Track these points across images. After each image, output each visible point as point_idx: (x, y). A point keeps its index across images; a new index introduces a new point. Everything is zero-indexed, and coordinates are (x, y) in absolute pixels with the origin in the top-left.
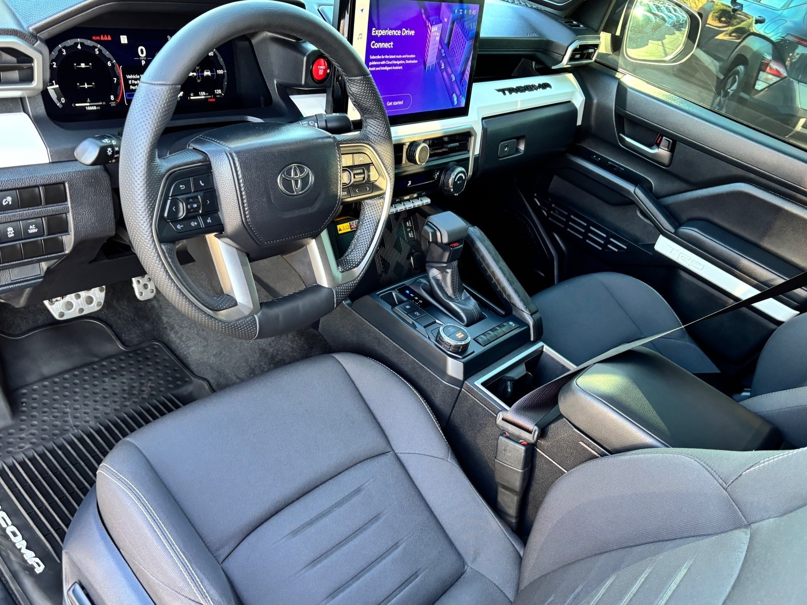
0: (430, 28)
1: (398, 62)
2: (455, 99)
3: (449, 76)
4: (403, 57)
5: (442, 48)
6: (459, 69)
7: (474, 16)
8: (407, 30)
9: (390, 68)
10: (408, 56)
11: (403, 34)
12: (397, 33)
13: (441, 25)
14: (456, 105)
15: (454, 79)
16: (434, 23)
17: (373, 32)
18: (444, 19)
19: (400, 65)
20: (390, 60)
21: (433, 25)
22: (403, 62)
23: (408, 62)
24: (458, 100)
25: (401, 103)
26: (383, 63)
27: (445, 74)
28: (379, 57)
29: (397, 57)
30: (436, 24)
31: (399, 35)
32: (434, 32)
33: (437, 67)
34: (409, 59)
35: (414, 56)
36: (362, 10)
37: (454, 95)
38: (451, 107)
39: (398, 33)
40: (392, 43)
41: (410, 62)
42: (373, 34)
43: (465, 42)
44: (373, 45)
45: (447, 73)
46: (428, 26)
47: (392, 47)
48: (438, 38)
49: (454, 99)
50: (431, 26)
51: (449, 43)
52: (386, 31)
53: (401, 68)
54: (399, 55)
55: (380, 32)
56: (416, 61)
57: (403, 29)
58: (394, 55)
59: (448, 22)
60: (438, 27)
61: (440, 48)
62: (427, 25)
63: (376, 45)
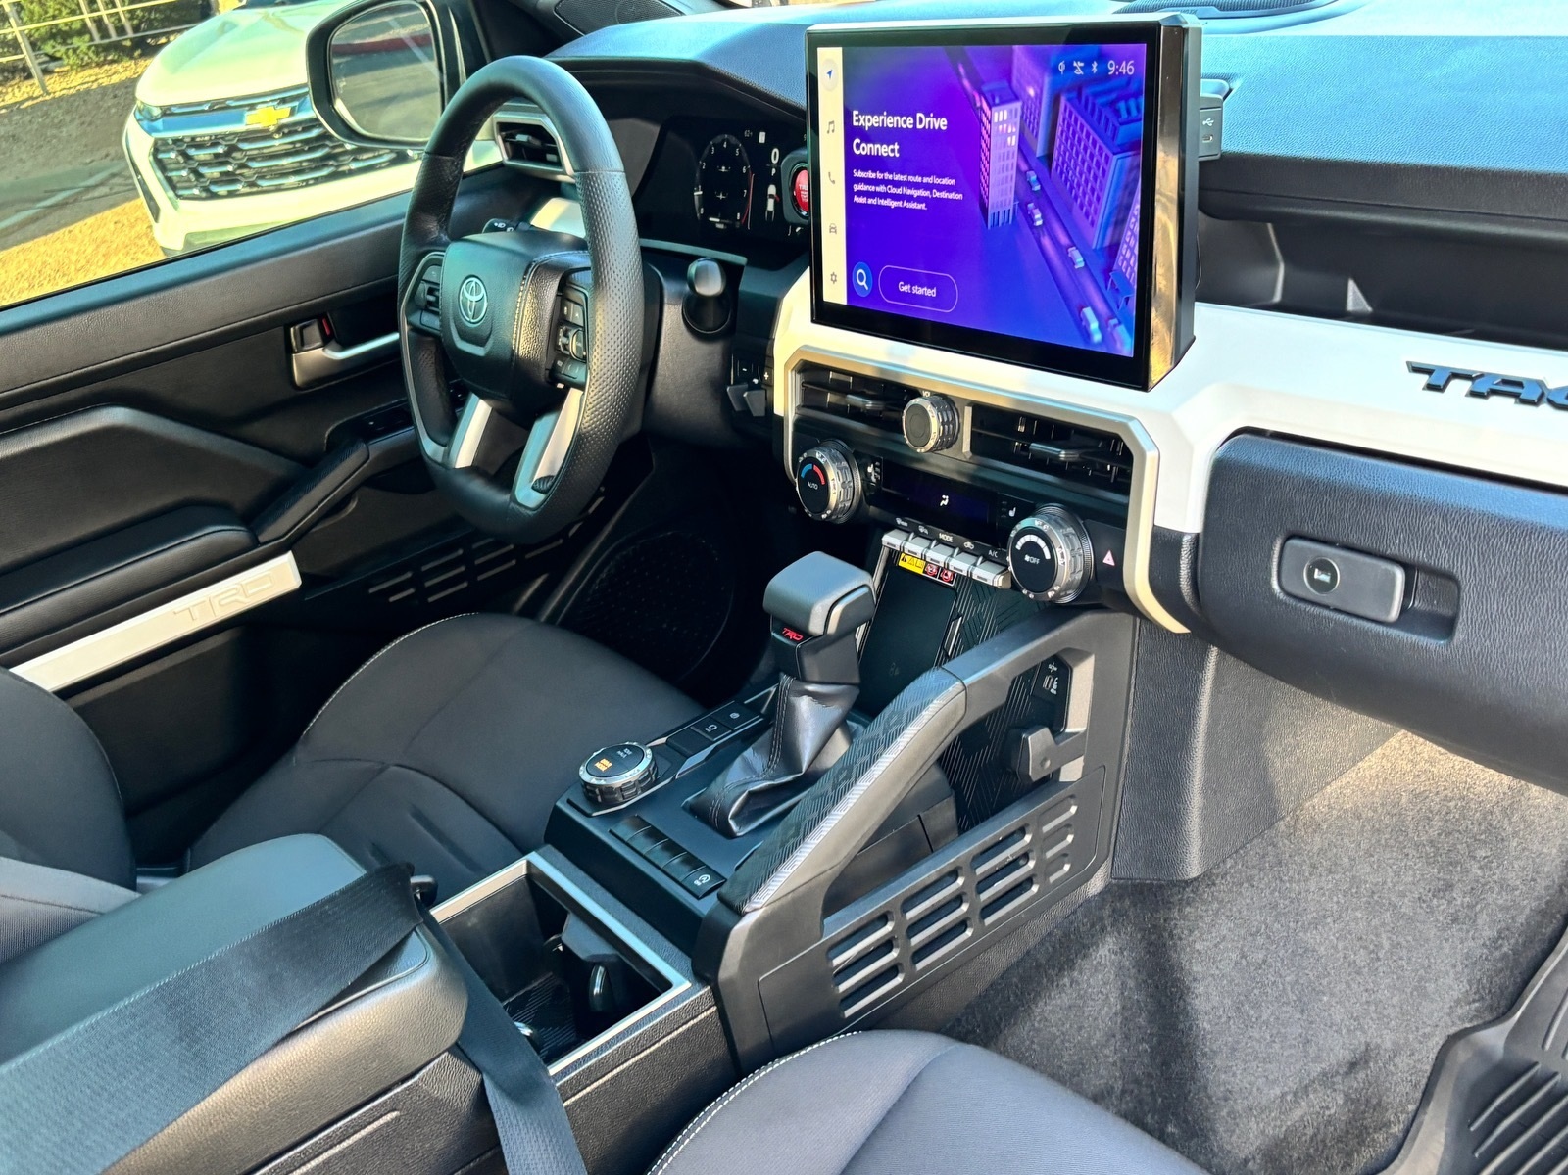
0: (988, 112)
1: (916, 193)
2: (1094, 326)
3: (1063, 251)
4: (926, 180)
5: (1031, 169)
6: (1096, 238)
7: (1130, 79)
8: (927, 115)
9: (899, 204)
10: (938, 181)
11: (919, 127)
12: (905, 122)
13: (1018, 105)
14: (1099, 344)
15: (1080, 262)
16: (997, 101)
17: (855, 118)
18: (1025, 91)
19: (920, 199)
20: (897, 184)
21: (995, 105)
22: (926, 193)
23: (937, 194)
24: (1101, 328)
25: (931, 292)
26: (881, 189)
27: (1046, 242)
28: (871, 175)
29: (912, 179)
30: (1003, 102)
31: (911, 127)
32: (999, 123)
33: (1021, 218)
34: (941, 188)
35: (952, 182)
36: (830, 73)
37: (1088, 312)
38: (1081, 346)
39: (908, 122)
40: (896, 147)
41: (944, 195)
42: (855, 124)
43: (1107, 157)
44: (858, 146)
45: (1055, 241)
46: (981, 108)
47: (897, 155)
48: (1013, 141)
49: (1088, 324)
50: (990, 108)
51: (1049, 156)
52: (882, 117)
53: (922, 206)
54: (915, 175)
55: (869, 121)
56: (959, 196)
57: (919, 115)
58: (903, 174)
59: (1039, 97)
60: (1010, 112)
61: (1024, 167)
62: (978, 104)
63: (864, 148)
